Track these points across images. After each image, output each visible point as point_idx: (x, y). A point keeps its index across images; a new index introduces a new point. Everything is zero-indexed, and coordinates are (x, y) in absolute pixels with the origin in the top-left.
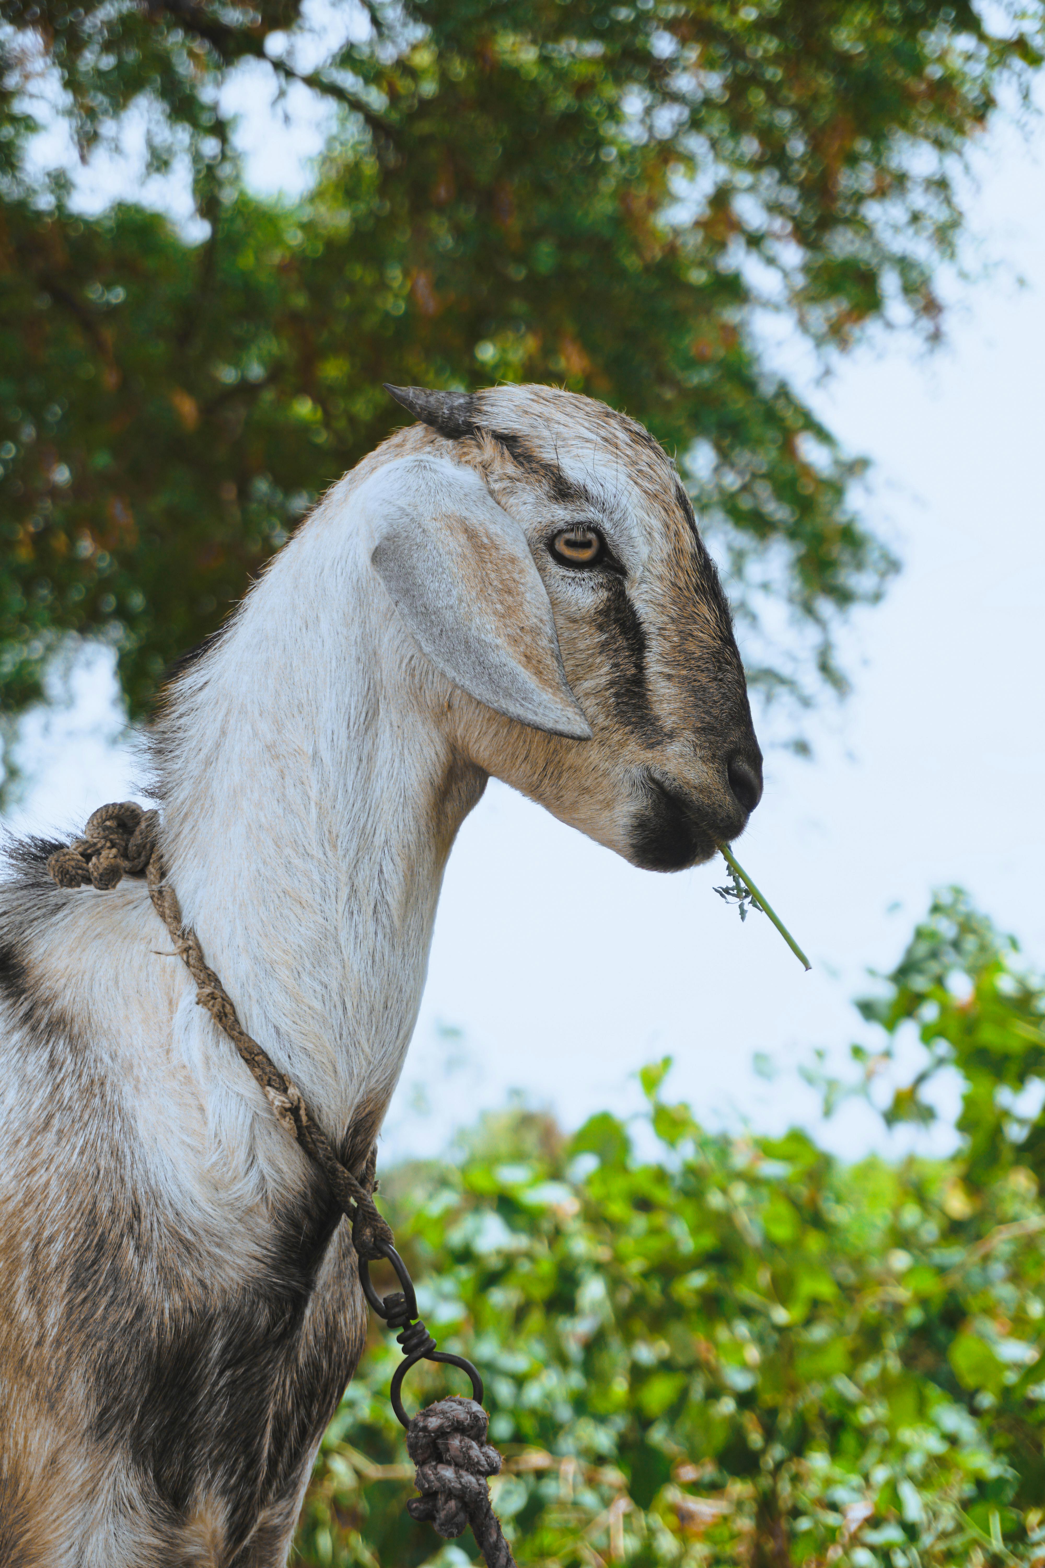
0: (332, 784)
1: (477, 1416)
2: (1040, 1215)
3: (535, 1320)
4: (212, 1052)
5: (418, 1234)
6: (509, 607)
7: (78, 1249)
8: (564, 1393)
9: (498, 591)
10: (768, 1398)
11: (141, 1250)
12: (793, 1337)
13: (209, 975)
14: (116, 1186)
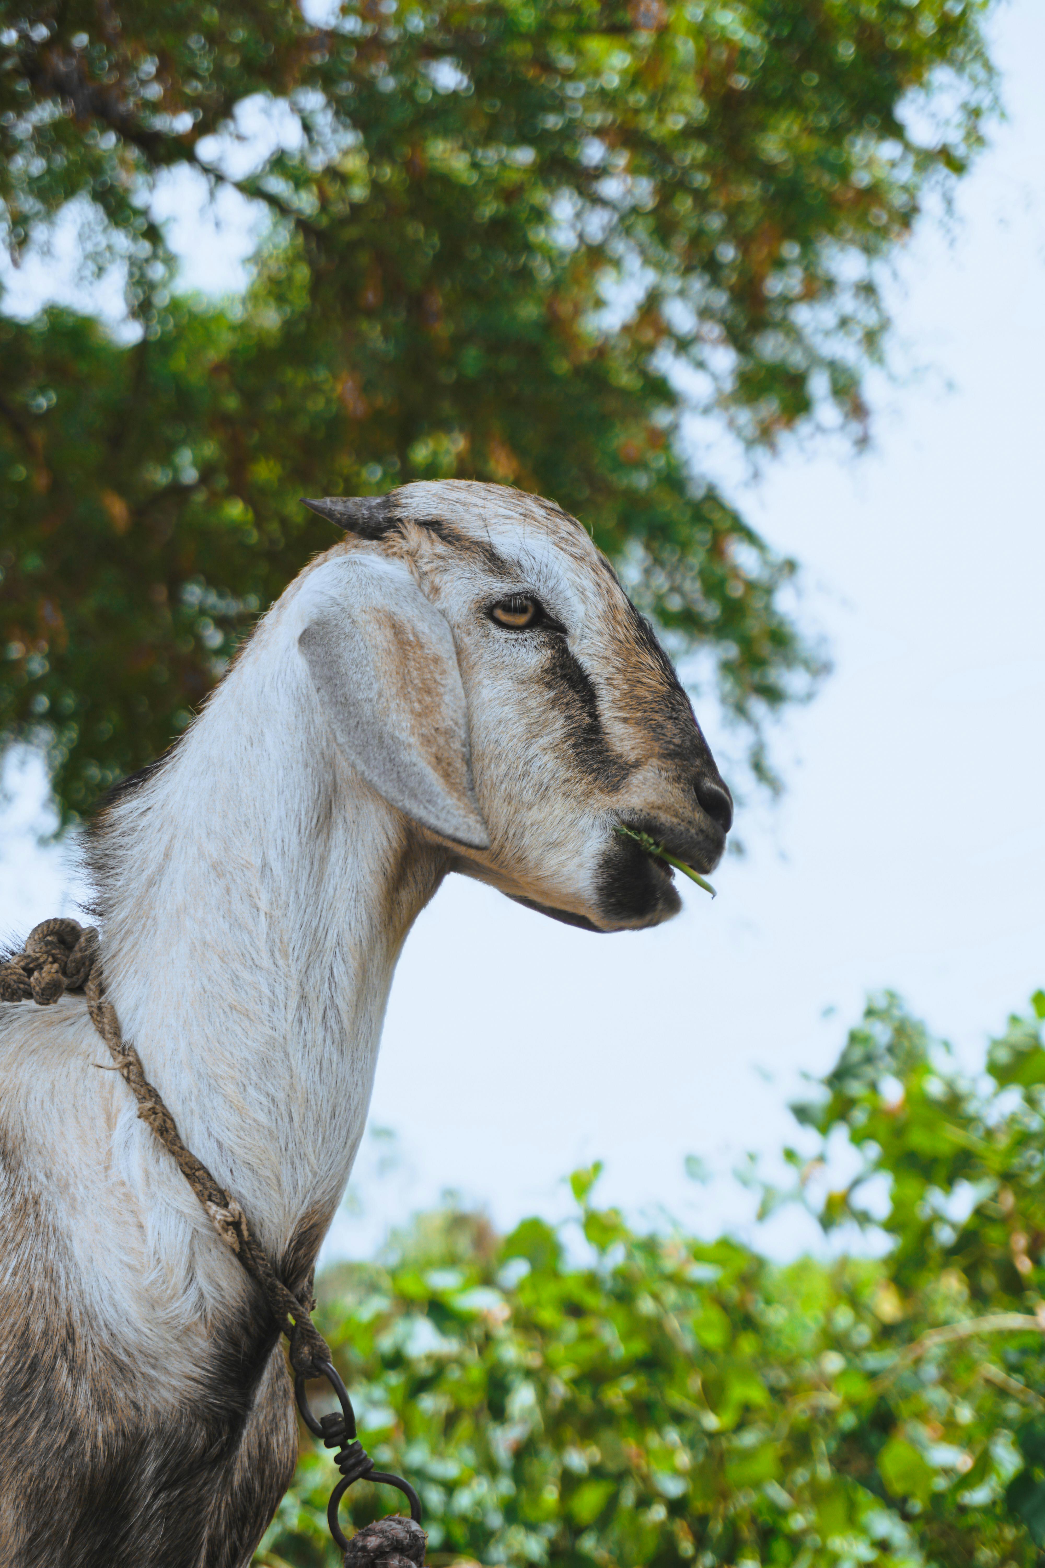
0: (283, 892)
1: (416, 1536)
2: (971, 1318)
3: (465, 1427)
4: (153, 1170)
5: (349, 1341)
6: (427, 707)
7: (10, 1372)
8: (495, 1500)
9: (419, 690)
10: (699, 1505)
11: (75, 1372)
12: (724, 1444)
13: (150, 1091)
14: (50, 1306)
